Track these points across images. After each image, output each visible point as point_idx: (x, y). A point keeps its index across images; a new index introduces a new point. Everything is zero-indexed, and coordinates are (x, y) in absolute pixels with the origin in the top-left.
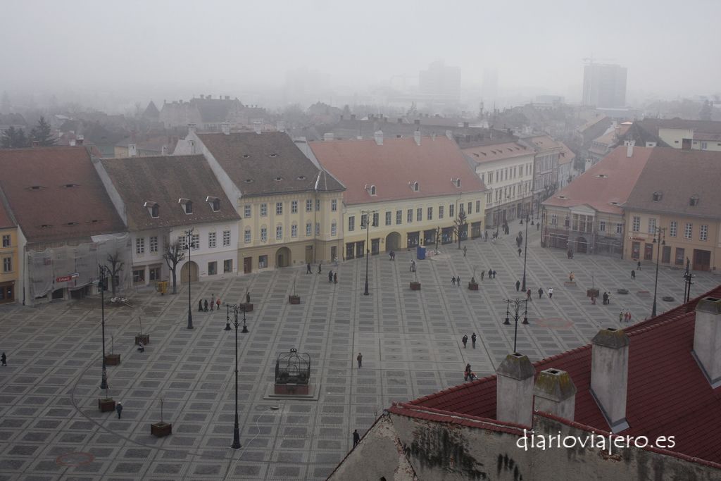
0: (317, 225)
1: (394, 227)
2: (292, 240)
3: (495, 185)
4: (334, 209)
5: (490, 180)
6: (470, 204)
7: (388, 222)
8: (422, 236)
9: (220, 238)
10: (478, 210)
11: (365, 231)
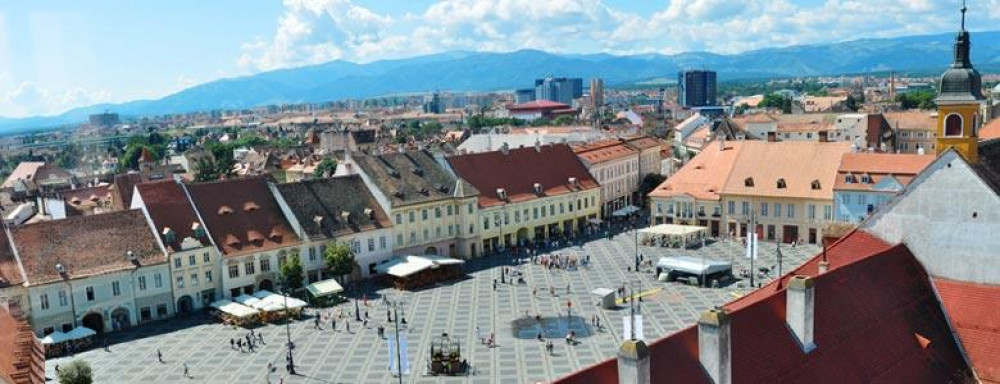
0: (458, 226)
1: (522, 224)
2: (438, 240)
3: (606, 182)
4: (471, 211)
5: (602, 179)
6: (586, 200)
7: (517, 220)
8: (547, 230)
9: (377, 245)
10: (593, 204)
11: (498, 229)
